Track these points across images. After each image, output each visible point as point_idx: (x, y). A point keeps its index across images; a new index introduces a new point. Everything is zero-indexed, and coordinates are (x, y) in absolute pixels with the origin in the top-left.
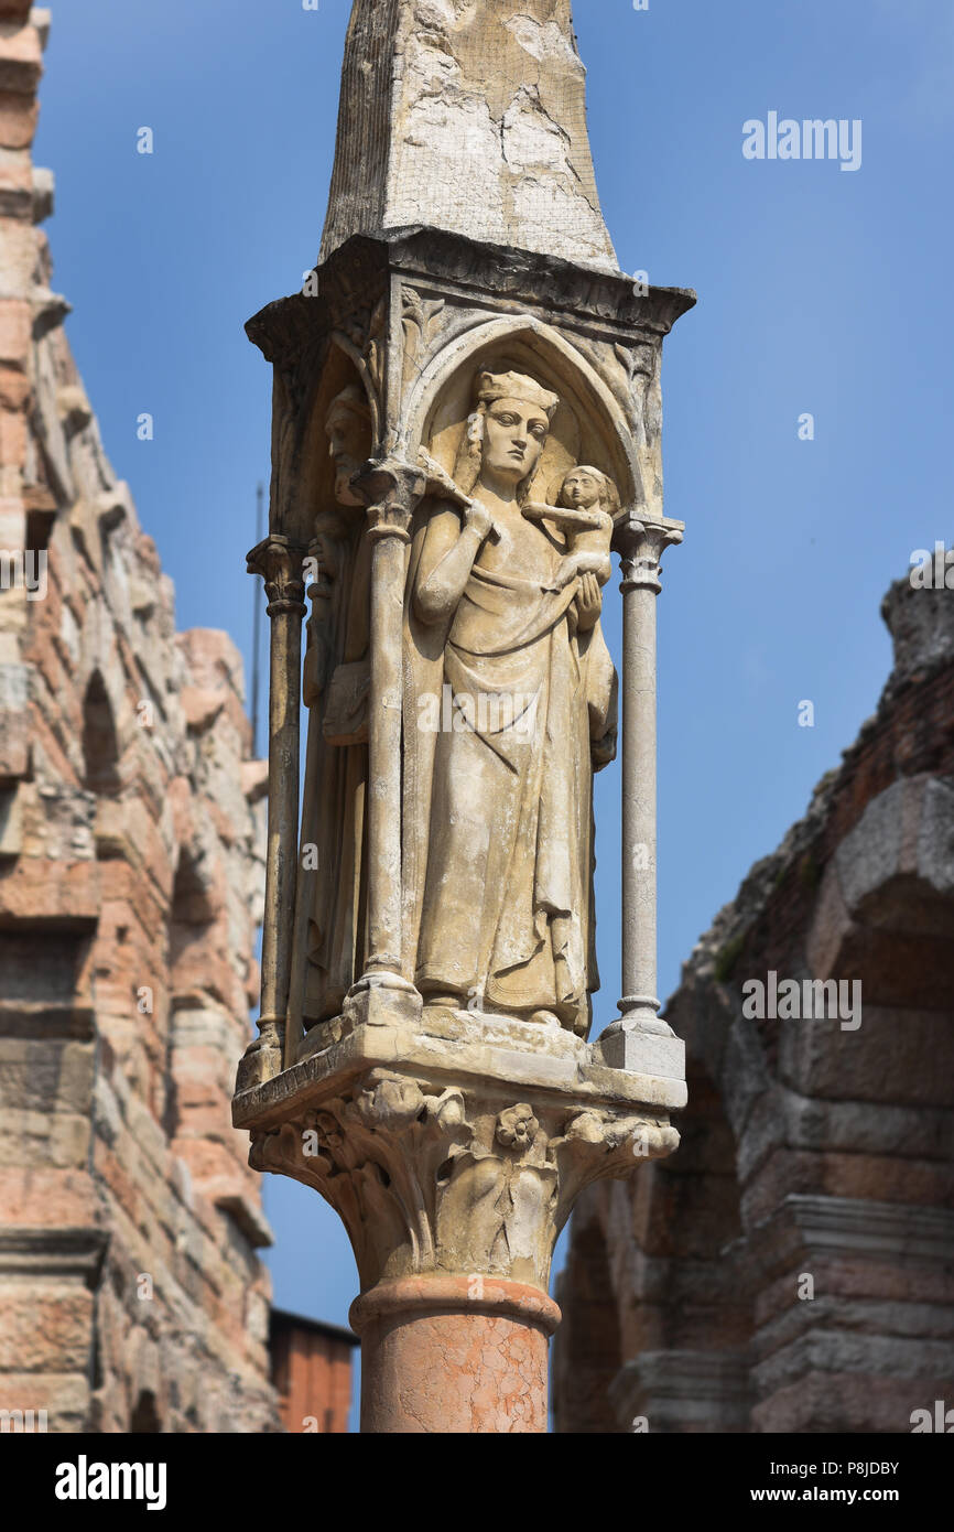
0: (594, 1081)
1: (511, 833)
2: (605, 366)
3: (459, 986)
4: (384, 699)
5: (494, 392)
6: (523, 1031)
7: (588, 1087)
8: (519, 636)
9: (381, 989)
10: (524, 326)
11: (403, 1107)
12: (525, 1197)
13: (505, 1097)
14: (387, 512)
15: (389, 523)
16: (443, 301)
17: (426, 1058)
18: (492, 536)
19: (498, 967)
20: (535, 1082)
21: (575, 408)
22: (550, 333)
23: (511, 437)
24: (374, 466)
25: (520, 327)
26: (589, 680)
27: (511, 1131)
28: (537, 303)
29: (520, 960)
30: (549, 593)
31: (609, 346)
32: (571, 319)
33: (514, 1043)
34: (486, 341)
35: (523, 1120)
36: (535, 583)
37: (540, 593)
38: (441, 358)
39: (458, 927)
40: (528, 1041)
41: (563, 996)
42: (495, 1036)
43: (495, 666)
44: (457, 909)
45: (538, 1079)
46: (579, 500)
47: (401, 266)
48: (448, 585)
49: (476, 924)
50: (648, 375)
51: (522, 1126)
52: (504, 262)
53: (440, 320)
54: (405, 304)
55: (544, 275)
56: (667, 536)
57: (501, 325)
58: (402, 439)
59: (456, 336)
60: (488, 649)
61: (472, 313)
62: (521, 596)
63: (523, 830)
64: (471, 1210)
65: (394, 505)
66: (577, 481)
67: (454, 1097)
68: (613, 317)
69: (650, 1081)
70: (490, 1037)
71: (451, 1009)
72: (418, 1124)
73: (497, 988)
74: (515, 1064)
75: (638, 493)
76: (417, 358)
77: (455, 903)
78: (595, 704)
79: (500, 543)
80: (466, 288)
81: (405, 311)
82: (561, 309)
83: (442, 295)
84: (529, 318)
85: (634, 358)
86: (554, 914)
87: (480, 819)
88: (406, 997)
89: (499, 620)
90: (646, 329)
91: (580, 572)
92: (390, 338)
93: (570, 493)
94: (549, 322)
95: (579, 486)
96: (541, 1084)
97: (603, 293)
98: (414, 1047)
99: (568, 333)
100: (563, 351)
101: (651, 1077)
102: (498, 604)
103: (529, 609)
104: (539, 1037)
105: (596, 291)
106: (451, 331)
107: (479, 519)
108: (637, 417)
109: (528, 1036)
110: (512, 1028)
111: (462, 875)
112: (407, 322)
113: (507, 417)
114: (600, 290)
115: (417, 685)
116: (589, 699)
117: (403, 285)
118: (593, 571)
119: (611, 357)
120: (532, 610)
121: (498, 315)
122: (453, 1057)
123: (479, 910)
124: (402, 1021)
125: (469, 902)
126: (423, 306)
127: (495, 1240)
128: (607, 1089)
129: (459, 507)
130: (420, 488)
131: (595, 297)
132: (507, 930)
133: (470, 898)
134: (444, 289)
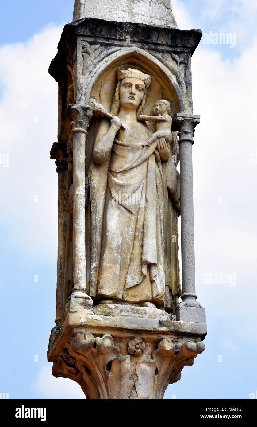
0: (166, 326)
1: (132, 237)
2: (167, 62)
3: (111, 295)
4: (77, 192)
5: (122, 77)
6: (137, 310)
7: (164, 329)
8: (133, 163)
9: (74, 299)
10: (132, 51)
11: (85, 342)
12: (143, 373)
13: (130, 335)
14: (76, 123)
15: (77, 127)
16: (99, 45)
17: (93, 323)
18: (122, 128)
19: (127, 287)
20: (141, 328)
21: (158, 79)
22: (144, 53)
23: (129, 92)
24: (70, 107)
25: (130, 51)
26: (168, 178)
27: (133, 348)
28: (138, 42)
29: (136, 284)
30: (145, 147)
31: (169, 55)
32: (152, 46)
33: (133, 315)
34: (117, 57)
35: (138, 344)
36: (140, 144)
37: (141, 147)
38: (98, 66)
39: (110, 273)
40: (139, 314)
41: (154, 296)
42: (125, 313)
43: (124, 176)
44: (109, 267)
45: (142, 327)
46: (158, 112)
47: (80, 34)
48: (103, 148)
49: (118, 272)
50: (186, 64)
51: (138, 346)
52: (121, 28)
53: (98, 52)
54: (83, 48)
55: (139, 31)
56: (194, 121)
57: (123, 52)
58: (83, 97)
59: (105, 57)
60: (121, 170)
61: (111, 48)
62: (133, 149)
63: (137, 235)
64: (121, 381)
65: (79, 120)
66: (157, 105)
67: (107, 337)
68: (169, 44)
69: (190, 324)
70: (123, 313)
71: (108, 305)
72: (93, 349)
73: (127, 295)
74: (132, 322)
75: (182, 107)
76: (88, 67)
77: (108, 265)
78: (171, 187)
79: (125, 131)
80: (107, 39)
81: (83, 50)
82: (148, 43)
83: (99, 43)
84: (136, 48)
85: (180, 58)
86: (150, 266)
87: (117, 232)
88: (86, 301)
89: (126, 159)
90: (184, 46)
91: (158, 138)
92: (77, 60)
93: (155, 110)
94: (143, 48)
95: (158, 107)
96: (143, 329)
97: (163, 35)
98: (88, 319)
99: (151, 52)
100: (149, 58)
101: (191, 323)
102: (125, 153)
103: (137, 154)
104: (144, 312)
105: (161, 35)
106: (102, 56)
107: (115, 123)
108: (182, 79)
109: (139, 312)
110: (132, 309)
111: (111, 253)
112: (84, 54)
113: (127, 85)
114: (162, 34)
115: (96, 186)
116: (168, 185)
117: (82, 41)
118: (163, 137)
119: (170, 59)
120: (138, 154)
121: (122, 48)
122: (105, 322)
123: (118, 266)
124: (84, 310)
125: (114, 263)
126: (90, 48)
127: (131, 391)
128: (172, 328)
129: (108, 120)
130: (90, 113)
131: (160, 37)
132: (131, 273)
133: (114, 262)
134: (99, 40)
